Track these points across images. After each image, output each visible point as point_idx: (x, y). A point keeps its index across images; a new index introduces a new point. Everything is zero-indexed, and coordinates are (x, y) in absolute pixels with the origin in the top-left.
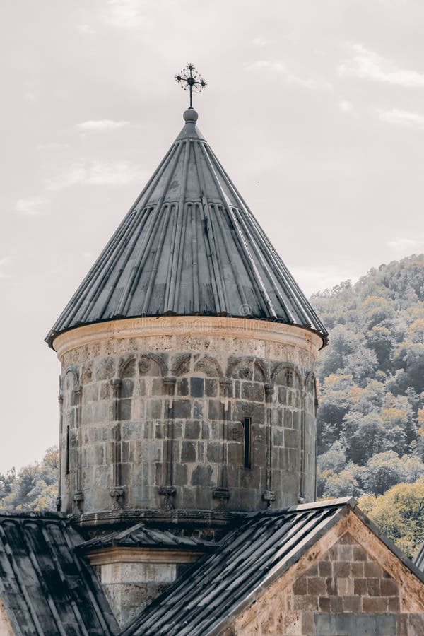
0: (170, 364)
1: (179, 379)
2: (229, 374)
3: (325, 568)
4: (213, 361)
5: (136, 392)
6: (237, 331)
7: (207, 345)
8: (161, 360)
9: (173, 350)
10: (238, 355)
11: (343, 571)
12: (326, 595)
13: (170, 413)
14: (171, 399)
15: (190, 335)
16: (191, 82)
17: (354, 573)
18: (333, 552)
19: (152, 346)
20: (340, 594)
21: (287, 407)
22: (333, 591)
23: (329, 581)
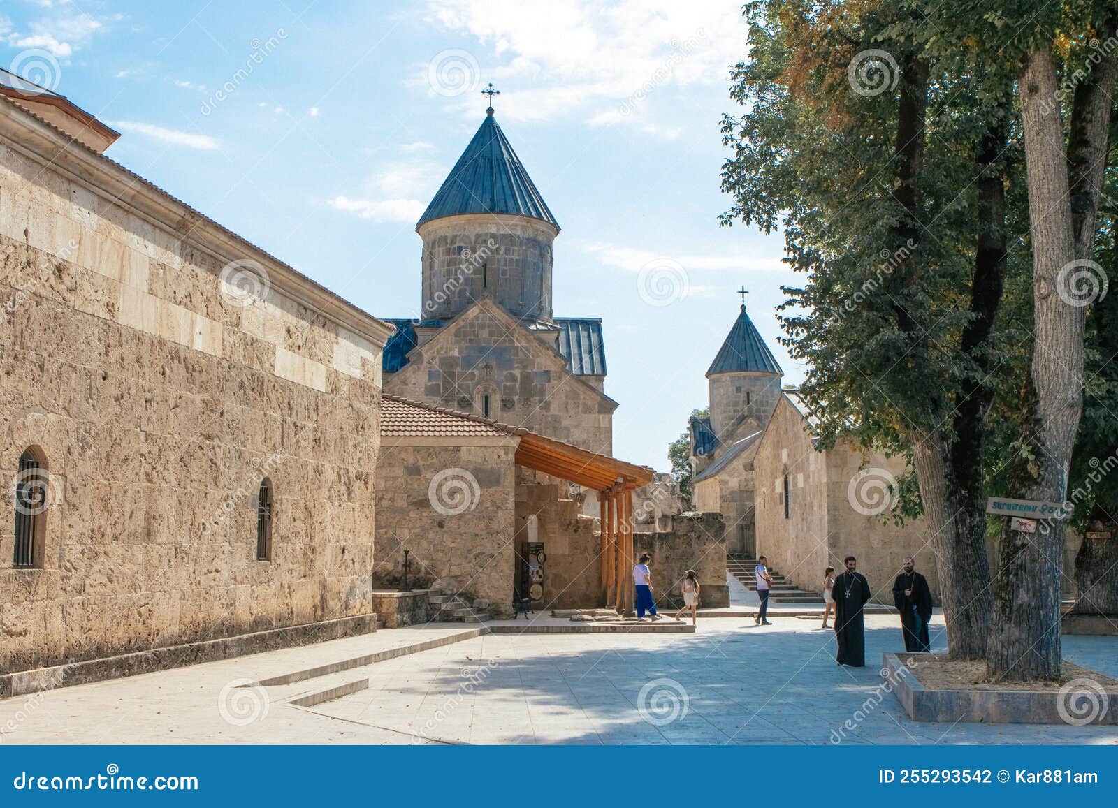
0: (449, 241)
1: (452, 247)
2: (475, 242)
3: (472, 325)
4: (468, 237)
5: (437, 256)
6: (478, 221)
7: (465, 229)
8: (445, 238)
9: (450, 233)
10: (480, 232)
11: (482, 326)
12: (472, 338)
13: (448, 265)
14: (448, 257)
15: (456, 225)
16: (491, 93)
17: (489, 327)
18: (477, 317)
19: (442, 233)
20: (480, 337)
21: (511, 257)
22: (477, 336)
23: (474, 331)
